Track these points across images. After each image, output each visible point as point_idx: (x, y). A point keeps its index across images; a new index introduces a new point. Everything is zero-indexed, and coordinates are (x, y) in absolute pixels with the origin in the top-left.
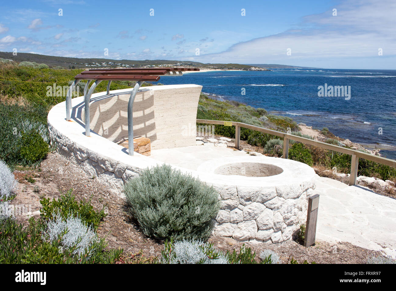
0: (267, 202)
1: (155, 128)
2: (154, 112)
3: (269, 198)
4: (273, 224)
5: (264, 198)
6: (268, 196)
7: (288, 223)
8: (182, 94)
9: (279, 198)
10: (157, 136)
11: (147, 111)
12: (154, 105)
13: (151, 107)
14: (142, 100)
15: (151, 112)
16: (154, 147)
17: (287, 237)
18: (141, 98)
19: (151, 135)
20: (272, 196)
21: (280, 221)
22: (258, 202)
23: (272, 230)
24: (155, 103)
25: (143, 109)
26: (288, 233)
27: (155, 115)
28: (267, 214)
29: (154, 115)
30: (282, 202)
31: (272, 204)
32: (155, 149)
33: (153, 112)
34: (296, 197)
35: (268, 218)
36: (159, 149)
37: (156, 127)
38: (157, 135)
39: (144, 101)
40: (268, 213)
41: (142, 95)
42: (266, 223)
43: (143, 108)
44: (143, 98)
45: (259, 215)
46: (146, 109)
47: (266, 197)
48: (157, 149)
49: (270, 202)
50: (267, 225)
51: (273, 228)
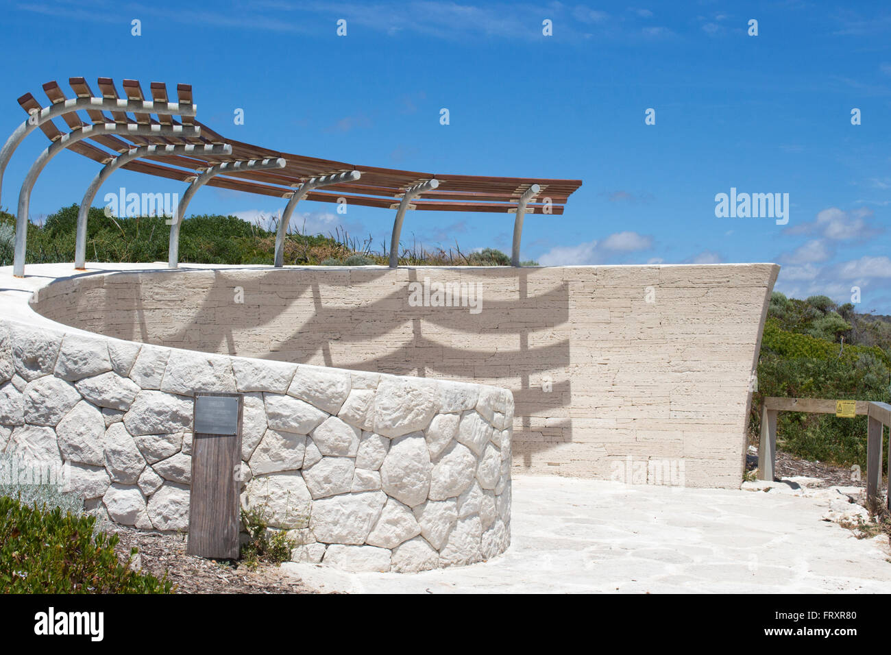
0: (81, 383)
1: (569, 402)
2: (572, 343)
3: (85, 369)
4: (101, 456)
5: (70, 366)
6: (81, 363)
7: (164, 470)
8: (685, 291)
9: (119, 377)
10: (574, 430)
11: (539, 339)
12: (570, 318)
13: (558, 328)
14: (516, 296)
15: (555, 341)
16: (559, 465)
17: (166, 519)
18: (512, 288)
19: (551, 422)
20: (93, 365)
21: (119, 448)
22: (57, 375)
23: (101, 476)
24: (572, 311)
25: (525, 327)
26: (165, 506)
27: (571, 355)
28: (79, 417)
29: (566, 356)
30: (125, 392)
31: (92, 390)
32: (560, 474)
33: (564, 347)
34: (183, 391)
35: (82, 429)
36: (579, 476)
37: (573, 398)
38: (573, 426)
39: (525, 301)
40: (84, 415)
41: (517, 278)
42: (76, 441)
43: (523, 325)
44: (523, 291)
45: (62, 415)
46: (534, 329)
47: (76, 363)
48: (568, 475)
49: (88, 382)
50: (81, 450)
51: (104, 467)
